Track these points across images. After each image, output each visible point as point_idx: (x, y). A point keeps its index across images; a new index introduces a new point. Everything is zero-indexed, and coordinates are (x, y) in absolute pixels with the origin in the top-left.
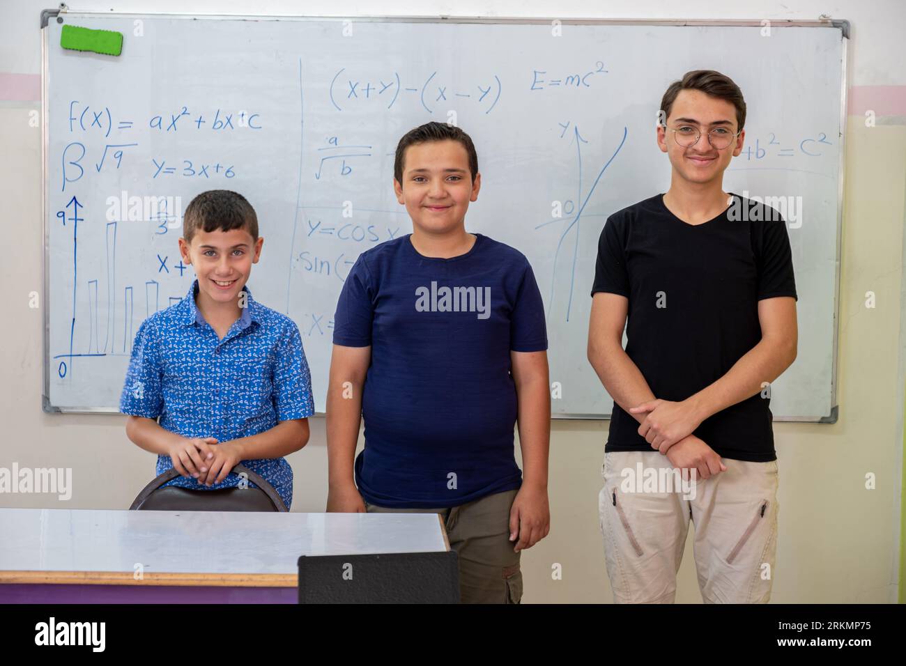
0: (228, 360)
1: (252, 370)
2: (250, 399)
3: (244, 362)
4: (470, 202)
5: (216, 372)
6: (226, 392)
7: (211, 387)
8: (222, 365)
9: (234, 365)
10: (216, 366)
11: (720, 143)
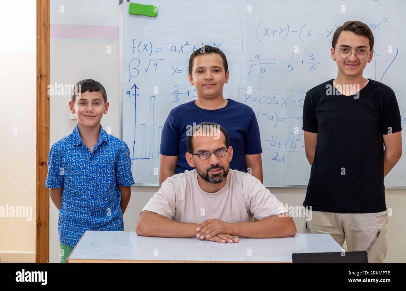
0: (95, 163)
1: (107, 167)
2: (107, 180)
3: (103, 164)
4: (225, 84)
5: (90, 169)
6: (95, 178)
7: (88, 176)
8: (93, 166)
9: (98, 165)
10: (90, 166)
11: (361, 57)
